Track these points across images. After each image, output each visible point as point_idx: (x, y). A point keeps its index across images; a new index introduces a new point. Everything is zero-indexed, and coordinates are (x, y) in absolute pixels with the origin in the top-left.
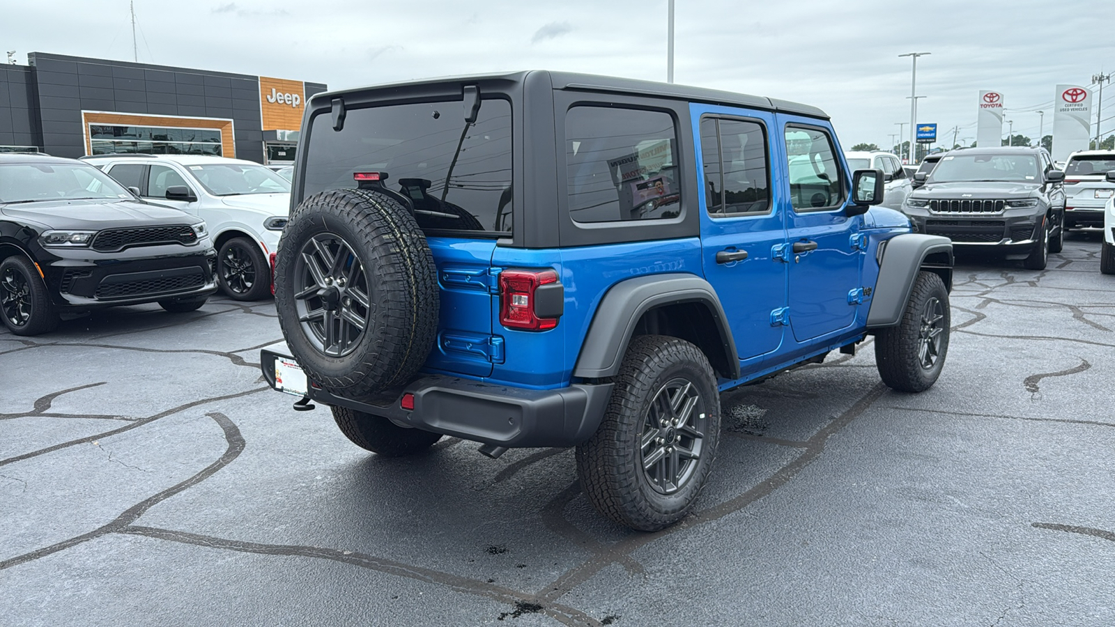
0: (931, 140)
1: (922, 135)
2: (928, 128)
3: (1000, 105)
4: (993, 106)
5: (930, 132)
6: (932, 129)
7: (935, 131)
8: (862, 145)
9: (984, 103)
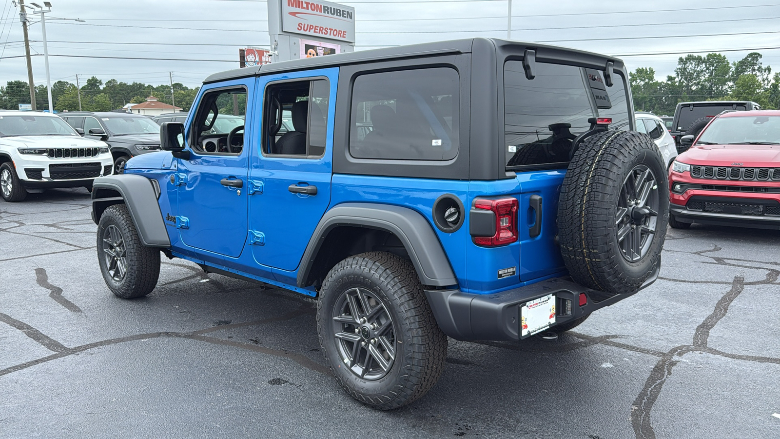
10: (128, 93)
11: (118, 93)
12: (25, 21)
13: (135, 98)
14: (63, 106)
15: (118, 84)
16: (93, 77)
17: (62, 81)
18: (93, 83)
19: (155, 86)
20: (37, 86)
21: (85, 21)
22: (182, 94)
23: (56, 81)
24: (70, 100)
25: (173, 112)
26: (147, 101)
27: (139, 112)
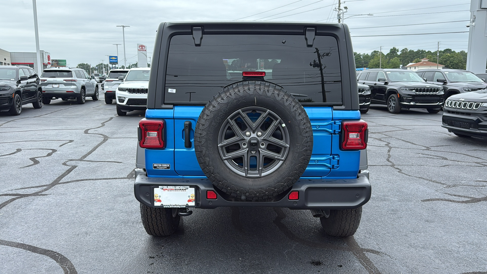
0: (116, 63)
1: (112, 61)
2: (114, 58)
3: (146, 50)
4: (143, 50)
5: (115, 60)
6: (116, 58)
7: (117, 59)
8: (82, 64)
9: (140, 49)
10: (414, 56)
11: (408, 57)
12: (340, 18)
13: (416, 59)
14: (372, 65)
15: (409, 51)
16: (394, 48)
17: (376, 50)
18: (393, 51)
19: (432, 52)
20: (362, 54)
21: (373, 15)
22: (448, 56)
23: (373, 51)
24: (376, 62)
25: (437, 68)
26: (421, 61)
27: (415, 68)
